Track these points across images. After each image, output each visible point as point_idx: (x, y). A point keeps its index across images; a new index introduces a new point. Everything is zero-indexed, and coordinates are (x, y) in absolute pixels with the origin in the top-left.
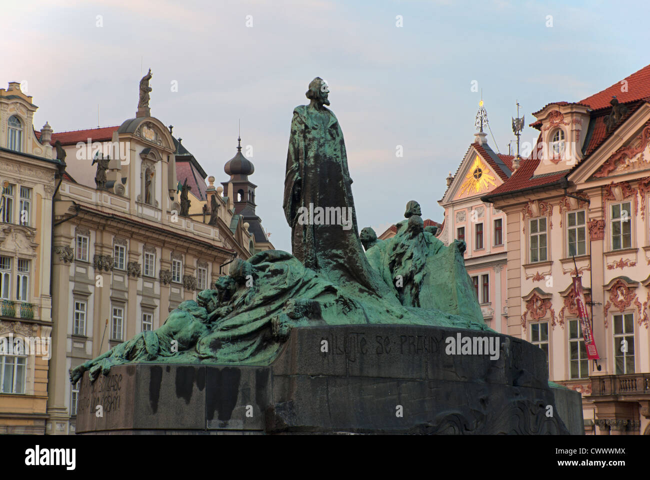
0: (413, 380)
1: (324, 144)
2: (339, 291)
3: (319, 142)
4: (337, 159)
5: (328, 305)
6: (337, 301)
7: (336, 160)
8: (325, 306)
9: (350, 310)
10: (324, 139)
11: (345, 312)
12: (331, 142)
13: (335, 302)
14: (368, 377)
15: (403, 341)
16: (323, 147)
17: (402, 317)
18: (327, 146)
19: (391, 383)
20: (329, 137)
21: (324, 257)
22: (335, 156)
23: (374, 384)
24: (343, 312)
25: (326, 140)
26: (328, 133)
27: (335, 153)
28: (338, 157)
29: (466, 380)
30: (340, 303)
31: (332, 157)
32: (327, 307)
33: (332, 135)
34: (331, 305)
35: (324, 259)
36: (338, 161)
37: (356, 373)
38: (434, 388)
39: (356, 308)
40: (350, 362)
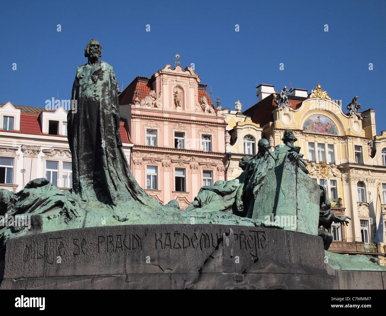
0: (109, 276)
1: (86, 88)
2: (65, 204)
3: (83, 88)
4: (97, 98)
5: (51, 217)
6: (61, 213)
7: (95, 99)
8: (49, 218)
9: (71, 219)
10: (86, 85)
11: (67, 221)
12: (92, 86)
13: (59, 214)
14: (64, 276)
15: (100, 241)
16: (85, 91)
17: (125, 220)
18: (88, 89)
19: (85, 280)
20: (91, 82)
21: (87, 179)
22: (95, 96)
23: (68, 282)
24: (65, 222)
25: (88, 85)
26: (90, 79)
27: (94, 93)
28: (98, 96)
29: (173, 272)
30: (63, 214)
31: (92, 98)
32: (51, 219)
33: (93, 80)
34: (55, 217)
35: (87, 180)
36: (97, 100)
37: (52, 273)
38: (131, 282)
39: (76, 217)
40: (49, 264)
